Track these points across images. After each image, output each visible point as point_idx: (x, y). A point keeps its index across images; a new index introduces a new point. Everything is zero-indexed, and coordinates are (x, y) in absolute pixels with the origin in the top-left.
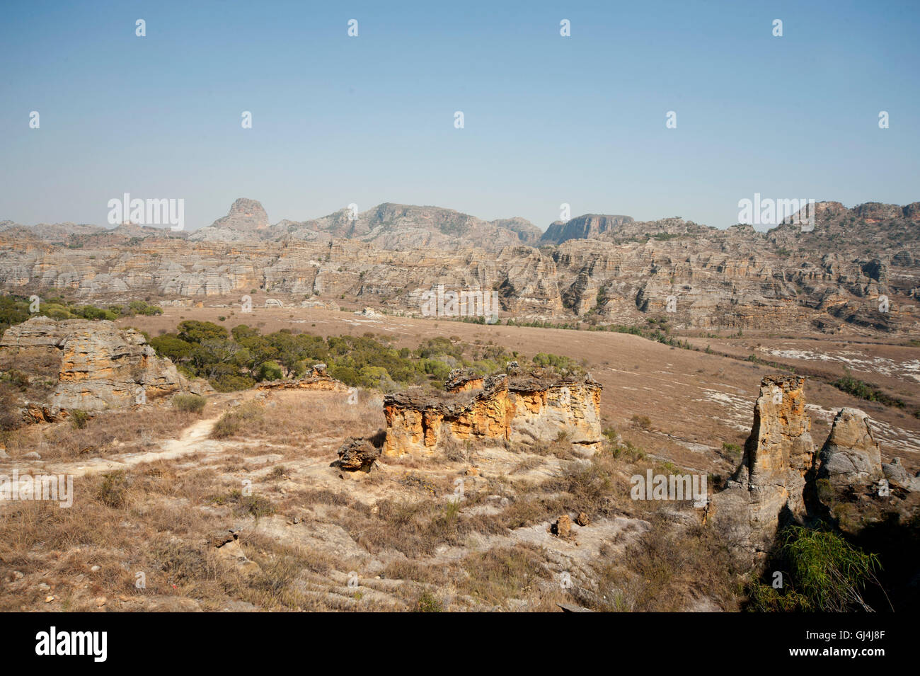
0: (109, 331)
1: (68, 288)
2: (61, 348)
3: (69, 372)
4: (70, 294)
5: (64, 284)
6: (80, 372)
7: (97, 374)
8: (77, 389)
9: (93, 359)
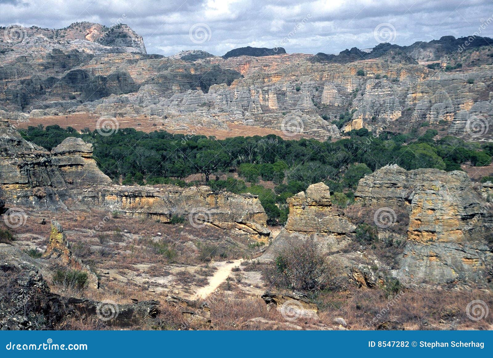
0: (458, 184)
1: (441, 122)
2: (410, 201)
3: (417, 231)
4: (443, 130)
5: (437, 117)
6: (427, 231)
7: (444, 236)
8: (426, 251)
9: (441, 217)
